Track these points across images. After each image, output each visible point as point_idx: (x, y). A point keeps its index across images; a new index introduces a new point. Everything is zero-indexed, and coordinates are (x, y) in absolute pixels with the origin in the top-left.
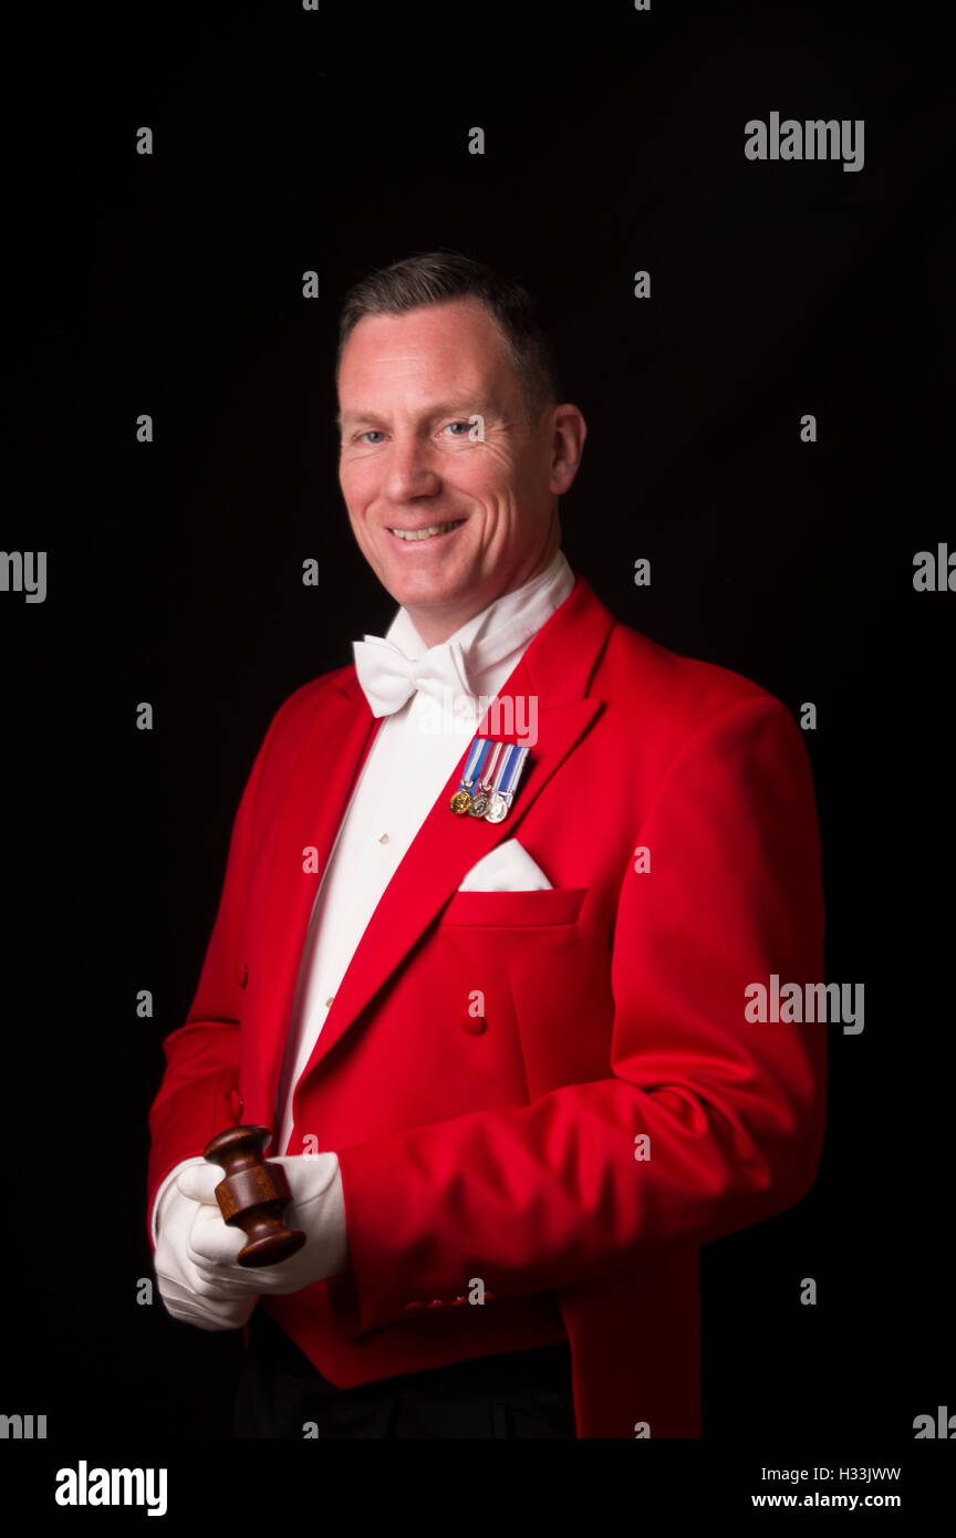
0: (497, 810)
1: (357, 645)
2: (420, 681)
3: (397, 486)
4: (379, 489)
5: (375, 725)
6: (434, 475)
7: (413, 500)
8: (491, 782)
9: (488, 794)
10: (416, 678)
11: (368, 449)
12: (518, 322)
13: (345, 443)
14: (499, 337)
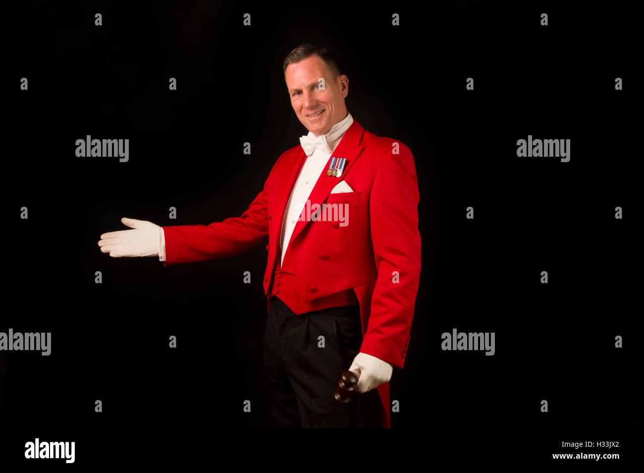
0: (339, 174)
1: (300, 138)
2: (317, 146)
3: (306, 104)
4: (302, 106)
5: (307, 157)
6: (315, 100)
7: (311, 108)
8: (337, 167)
9: (337, 170)
10: (315, 145)
11: (297, 97)
12: (326, 57)
13: (291, 97)
14: (322, 62)
